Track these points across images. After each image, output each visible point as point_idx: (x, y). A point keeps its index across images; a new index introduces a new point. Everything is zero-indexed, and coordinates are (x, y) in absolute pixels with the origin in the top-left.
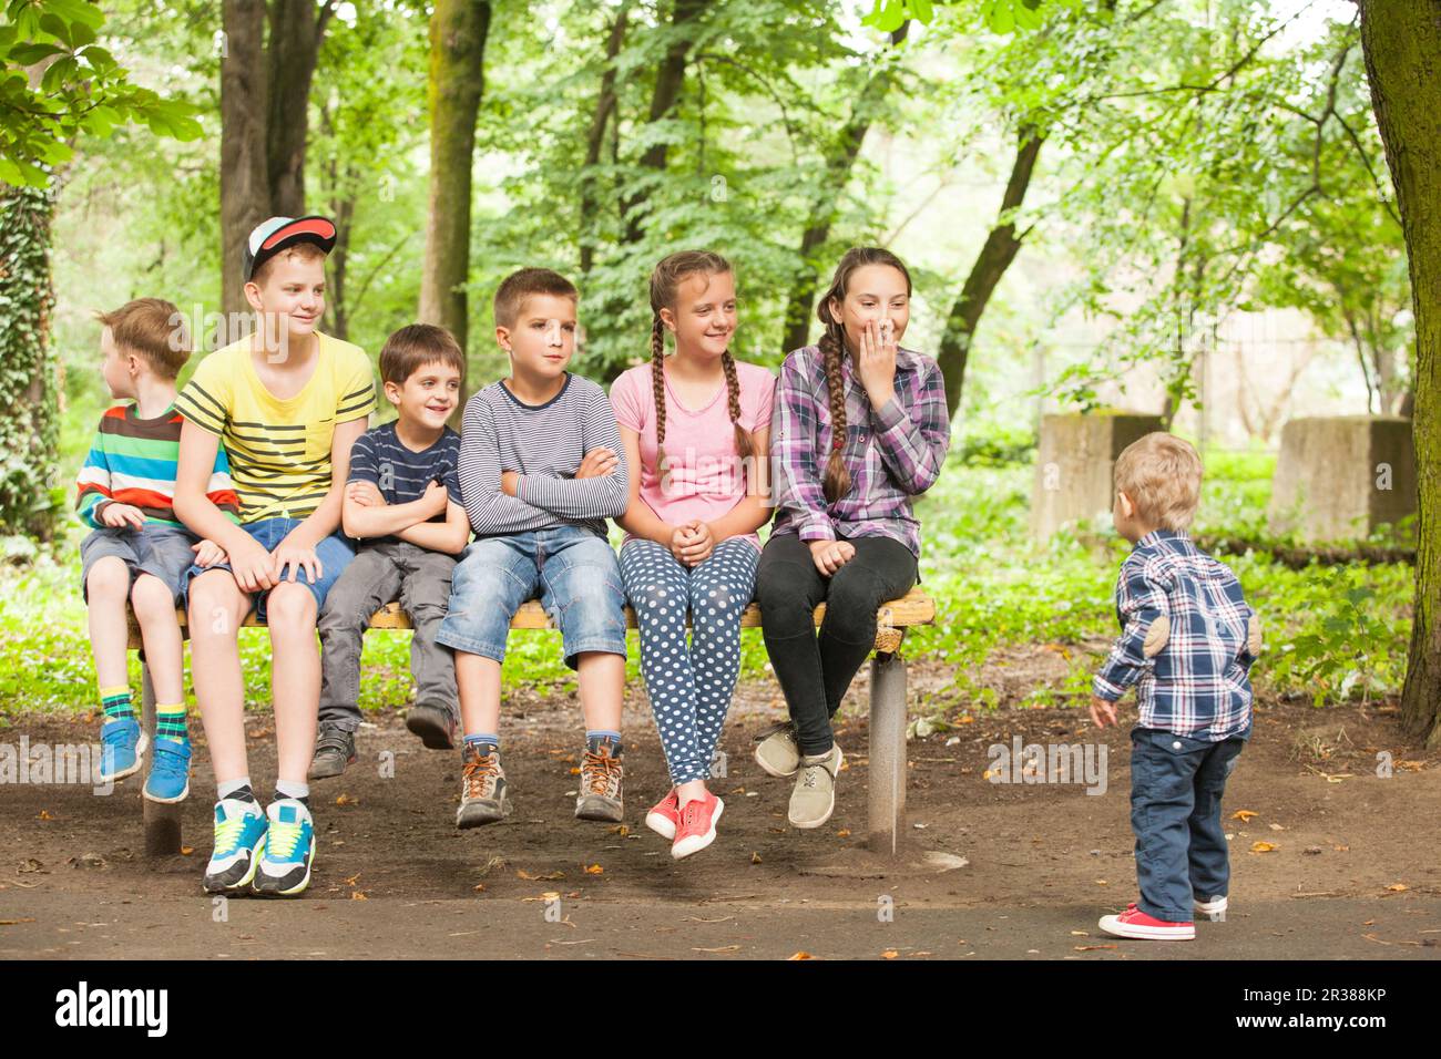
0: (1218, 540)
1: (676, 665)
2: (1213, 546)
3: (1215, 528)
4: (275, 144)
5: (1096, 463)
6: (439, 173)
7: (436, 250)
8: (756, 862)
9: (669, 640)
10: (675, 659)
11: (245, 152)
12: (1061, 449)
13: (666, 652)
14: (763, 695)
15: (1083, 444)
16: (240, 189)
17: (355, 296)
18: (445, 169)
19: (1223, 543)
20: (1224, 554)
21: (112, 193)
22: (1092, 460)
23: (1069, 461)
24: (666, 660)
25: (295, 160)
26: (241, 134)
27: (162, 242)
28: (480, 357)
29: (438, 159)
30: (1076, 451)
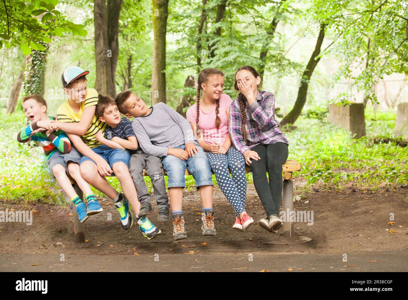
0: (381, 139)
1: (229, 182)
2: (379, 141)
3: (380, 135)
4: (110, 32)
5: (345, 117)
6: (156, 39)
7: (156, 61)
8: (251, 241)
9: (225, 176)
10: (228, 180)
11: (102, 35)
12: (335, 113)
13: (225, 179)
14: (252, 188)
15: (341, 112)
16: (100, 45)
17: (134, 74)
18: (158, 38)
19: (382, 140)
20: (382, 143)
21: (65, 47)
22: (344, 116)
23: (337, 117)
24: (226, 182)
25: (116, 37)
26: (100, 30)
27: (79, 61)
28: (170, 90)
29: (156, 36)
30: (339, 114)
